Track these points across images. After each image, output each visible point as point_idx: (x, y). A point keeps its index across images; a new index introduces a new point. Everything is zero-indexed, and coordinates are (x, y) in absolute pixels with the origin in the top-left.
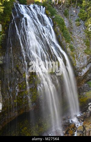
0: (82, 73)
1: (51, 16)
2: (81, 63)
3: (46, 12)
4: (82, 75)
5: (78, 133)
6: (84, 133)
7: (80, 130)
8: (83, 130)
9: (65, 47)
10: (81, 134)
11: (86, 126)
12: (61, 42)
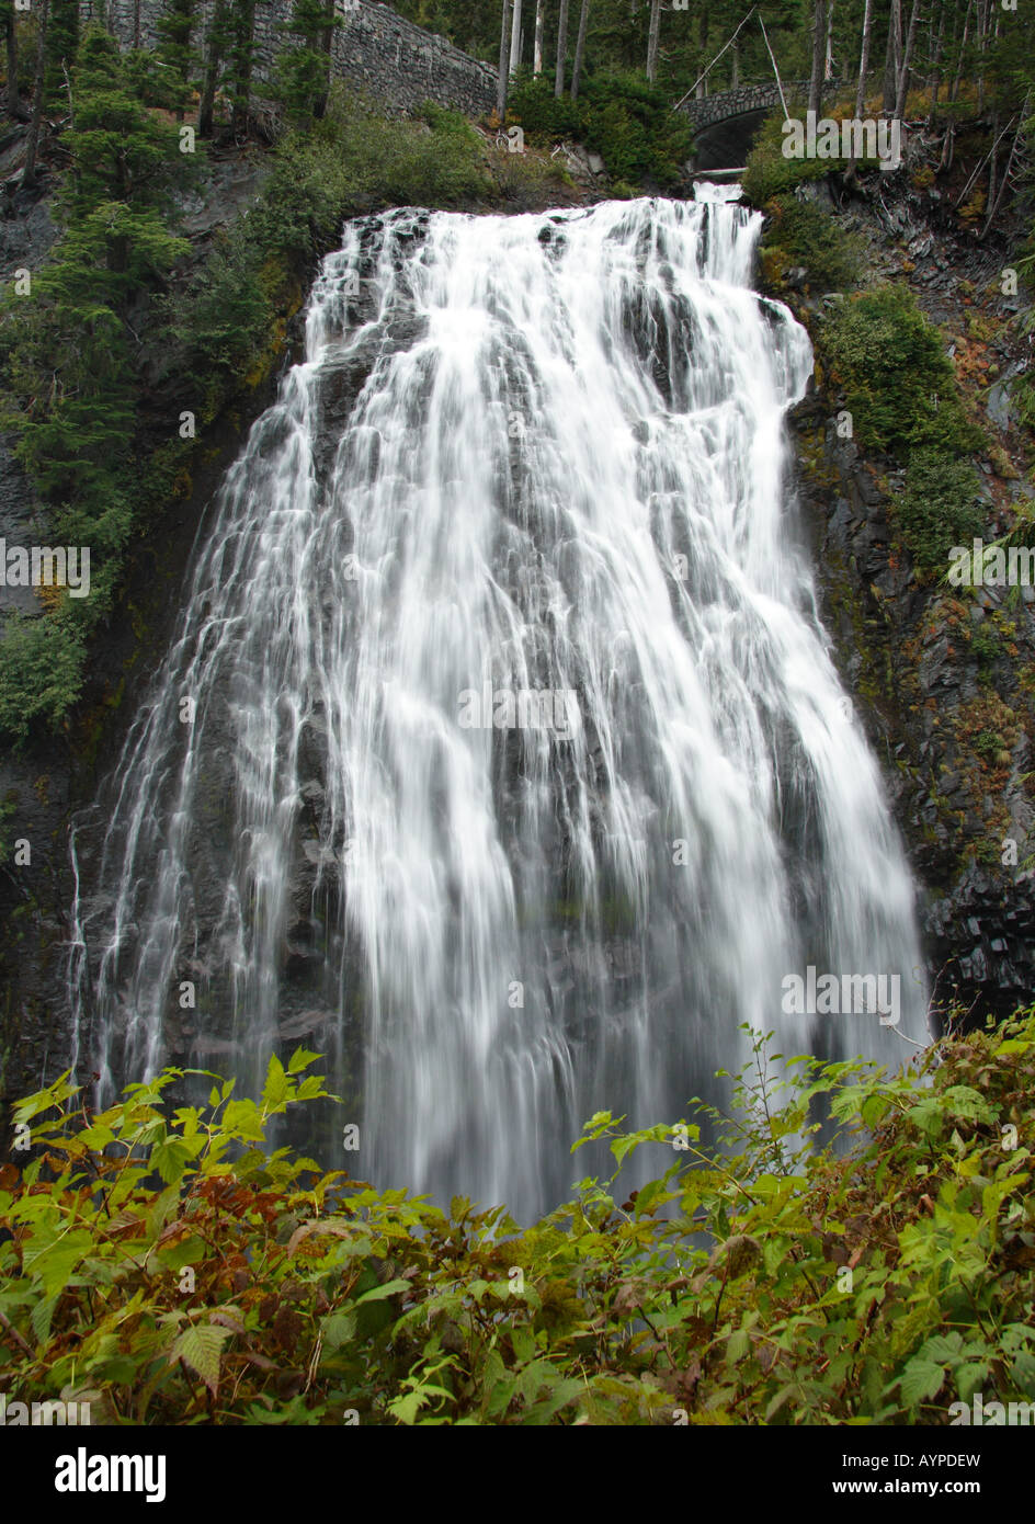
9: (901, 644)
12: (864, 577)
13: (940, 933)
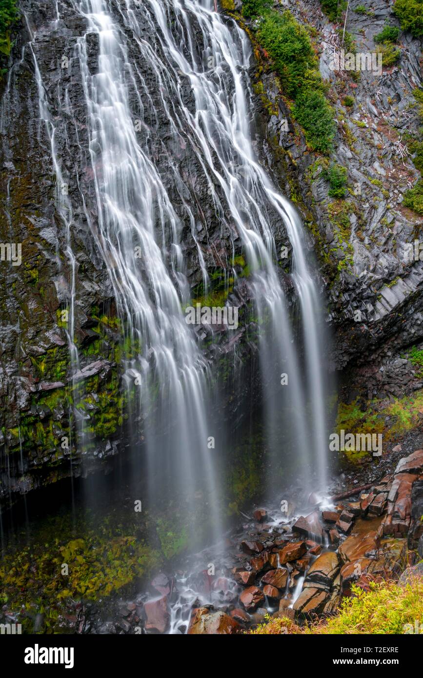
0: (379, 306)
1: (247, 18)
2: (377, 258)
4: (378, 317)
5: (308, 585)
6: (336, 587)
7: (320, 574)
8: (331, 574)
9: (304, 177)
10: (320, 591)
11: (347, 559)
12: (286, 148)
13: (336, 300)
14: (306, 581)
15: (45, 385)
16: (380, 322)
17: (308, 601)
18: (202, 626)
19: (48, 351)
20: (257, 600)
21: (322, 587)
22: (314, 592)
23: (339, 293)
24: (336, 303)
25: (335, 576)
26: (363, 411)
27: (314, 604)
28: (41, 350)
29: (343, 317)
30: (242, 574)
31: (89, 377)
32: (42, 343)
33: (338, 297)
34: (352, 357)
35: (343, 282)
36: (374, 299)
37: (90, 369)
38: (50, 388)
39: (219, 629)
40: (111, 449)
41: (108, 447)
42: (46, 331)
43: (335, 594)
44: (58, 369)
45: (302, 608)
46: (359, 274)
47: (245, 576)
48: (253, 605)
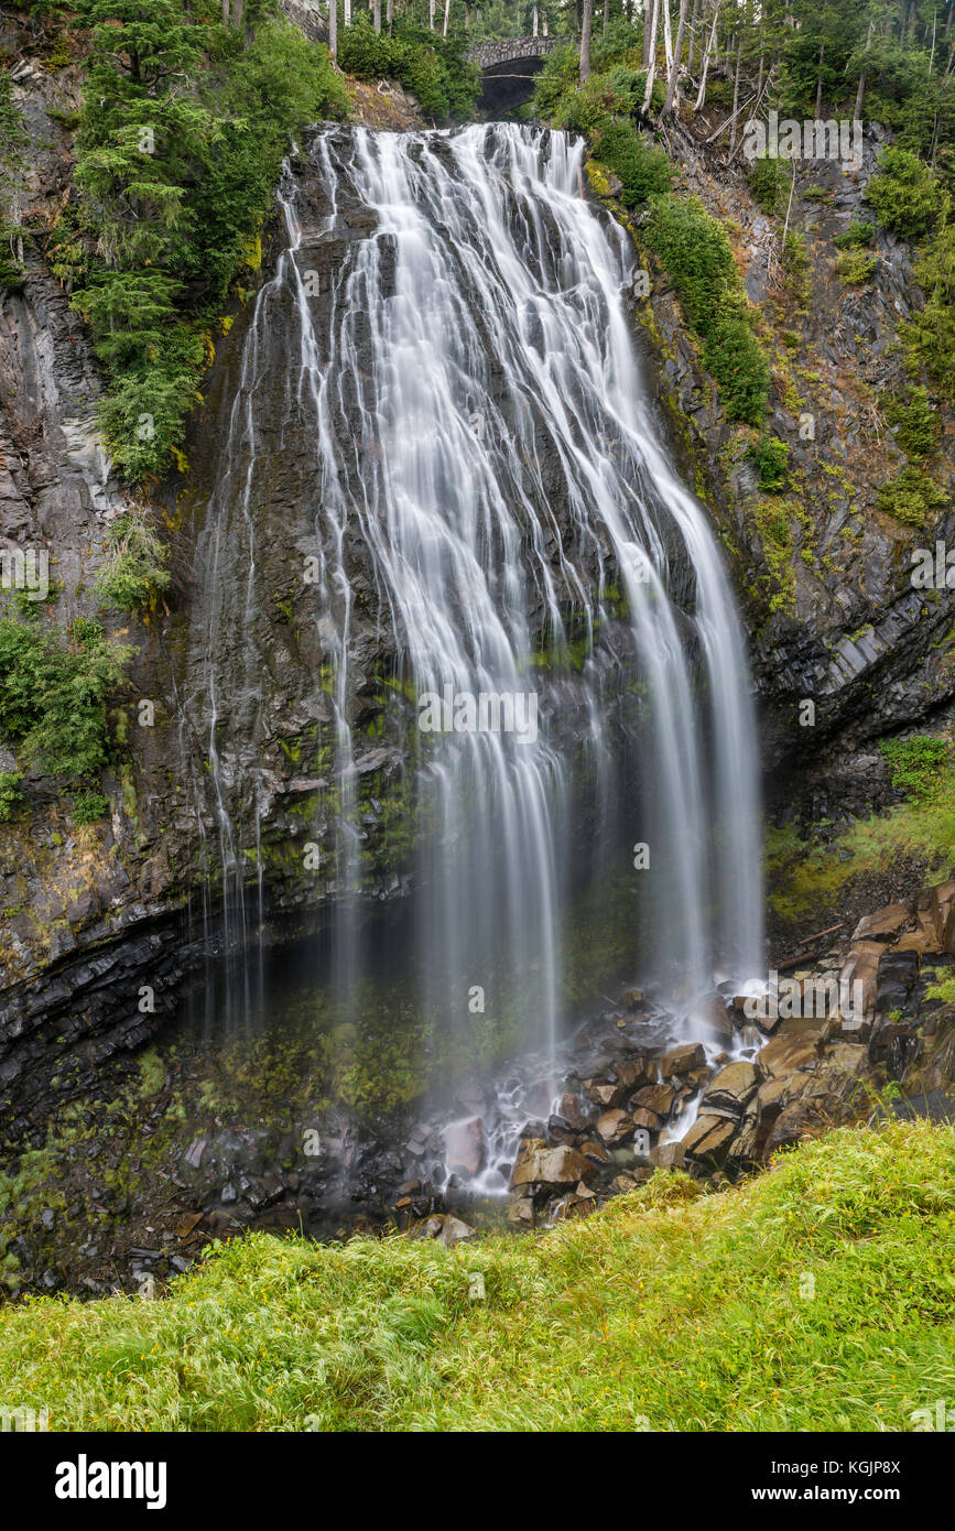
0: (834, 669)
1: (631, 208)
2: (831, 592)
3: (585, 175)
4: (830, 690)
5: (704, 1110)
6: (749, 1116)
7: (725, 1095)
8: (744, 1095)
9: (717, 461)
10: (724, 1120)
11: (770, 1074)
12: (689, 414)
13: (765, 660)
14: (703, 1104)
15: (300, 784)
16: (835, 695)
17: (705, 1136)
18: (536, 1165)
19: (306, 731)
20: (624, 1132)
21: (728, 1115)
22: (714, 1123)
23: (772, 648)
24: (765, 664)
25: (749, 1098)
26: (804, 840)
27: (716, 1140)
28: (294, 728)
29: (776, 687)
30: (602, 1089)
31: (368, 773)
32: (295, 718)
33: (769, 654)
34: (789, 752)
35: (778, 630)
36: (827, 657)
37: (369, 761)
38: (307, 788)
39: (562, 1173)
40: (399, 887)
41: (395, 884)
42: (302, 699)
43: (748, 1126)
44: (320, 758)
45: (695, 1145)
46: (804, 616)
47: (607, 1093)
48: (617, 1138)
